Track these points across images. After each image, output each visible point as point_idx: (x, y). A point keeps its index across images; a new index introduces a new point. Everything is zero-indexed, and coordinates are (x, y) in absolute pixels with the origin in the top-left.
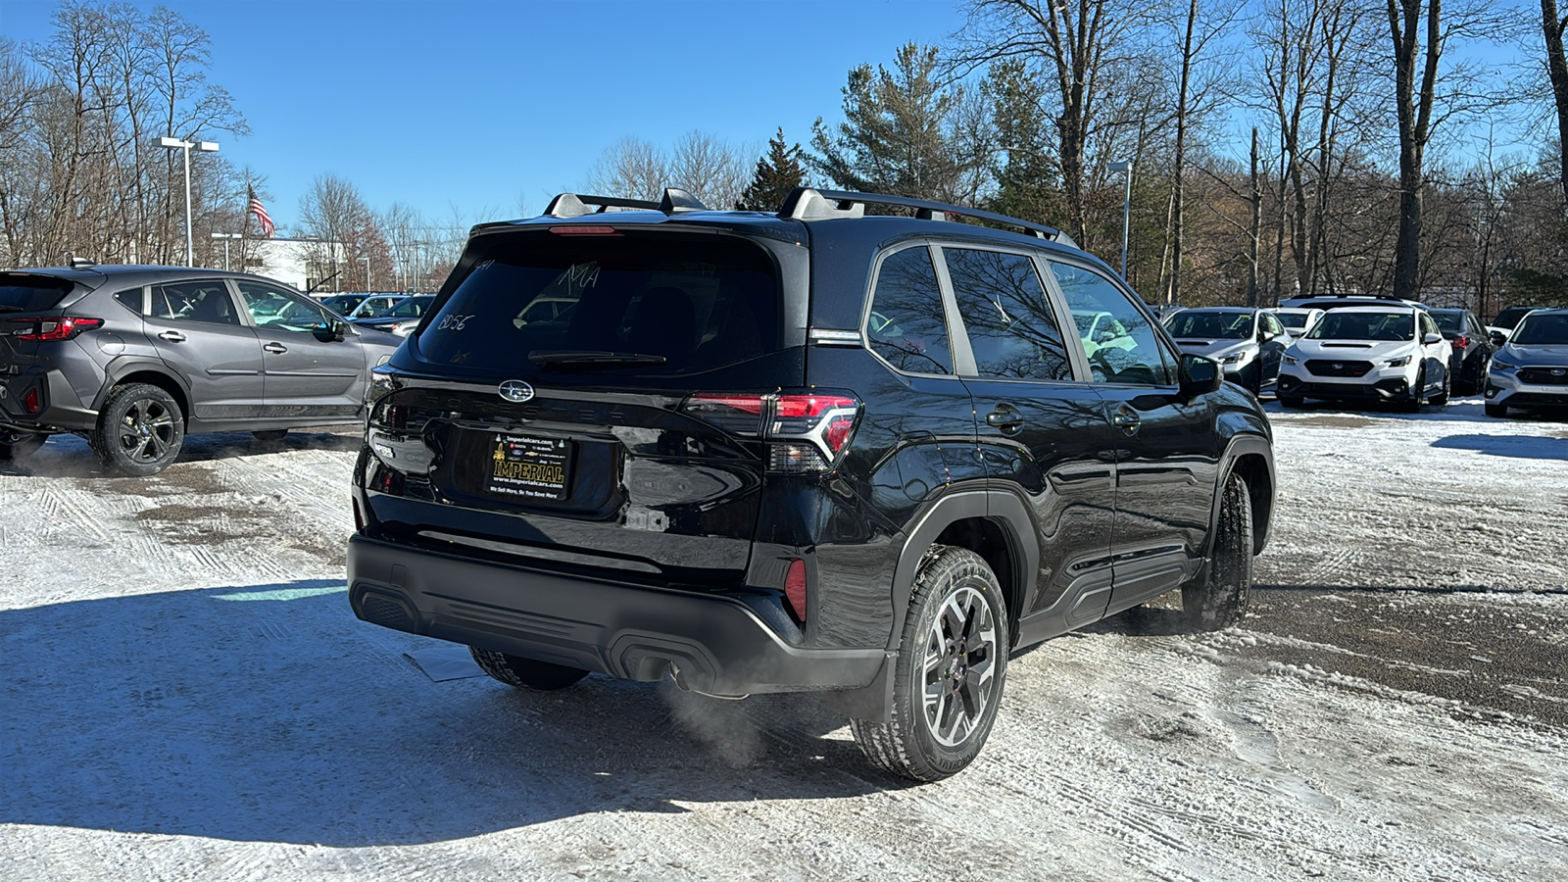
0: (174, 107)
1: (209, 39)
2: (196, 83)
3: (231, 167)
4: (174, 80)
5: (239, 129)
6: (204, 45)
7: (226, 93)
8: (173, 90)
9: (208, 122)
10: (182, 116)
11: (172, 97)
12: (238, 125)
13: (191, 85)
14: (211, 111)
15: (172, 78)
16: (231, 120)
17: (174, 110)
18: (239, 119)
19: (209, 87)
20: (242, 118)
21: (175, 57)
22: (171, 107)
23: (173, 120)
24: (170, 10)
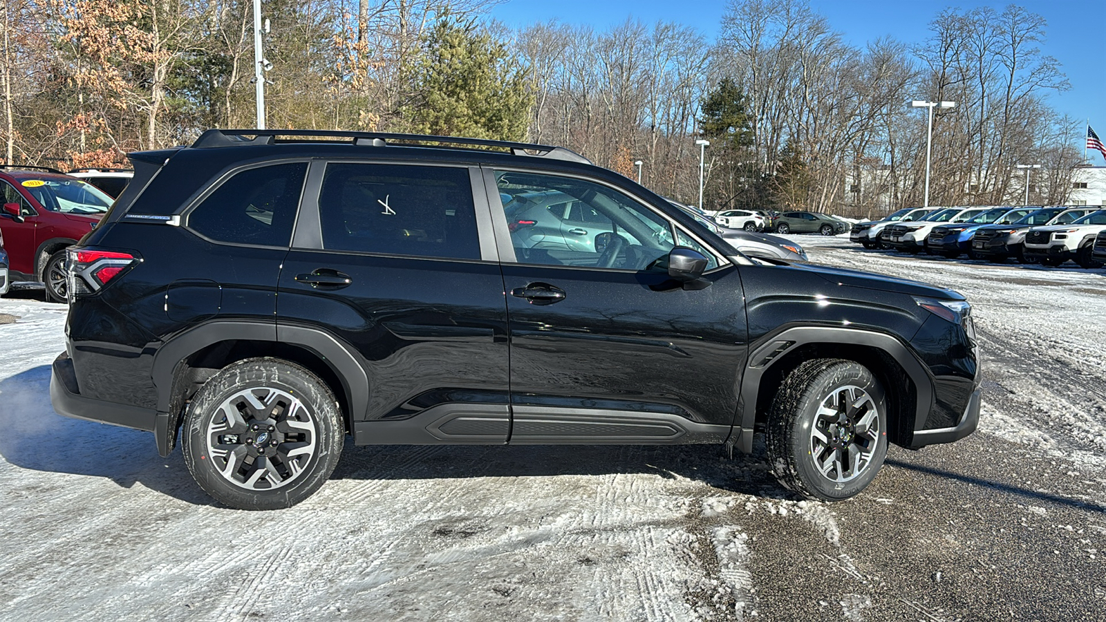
0: (1013, 76)
1: (1046, 23)
2: (1033, 56)
3: (1056, 115)
4: (1015, 56)
5: (1063, 86)
6: (1041, 28)
7: (1056, 61)
8: (1014, 63)
9: (1039, 84)
10: (1019, 81)
11: (1013, 68)
12: (1062, 83)
13: (1029, 58)
14: (1042, 75)
15: (1014, 55)
16: (1056, 80)
17: (1013, 78)
18: (1064, 78)
19: (1043, 58)
20: (1066, 78)
21: (1017, 39)
22: (1011, 75)
23: (1012, 85)
24: (1017, 7)
